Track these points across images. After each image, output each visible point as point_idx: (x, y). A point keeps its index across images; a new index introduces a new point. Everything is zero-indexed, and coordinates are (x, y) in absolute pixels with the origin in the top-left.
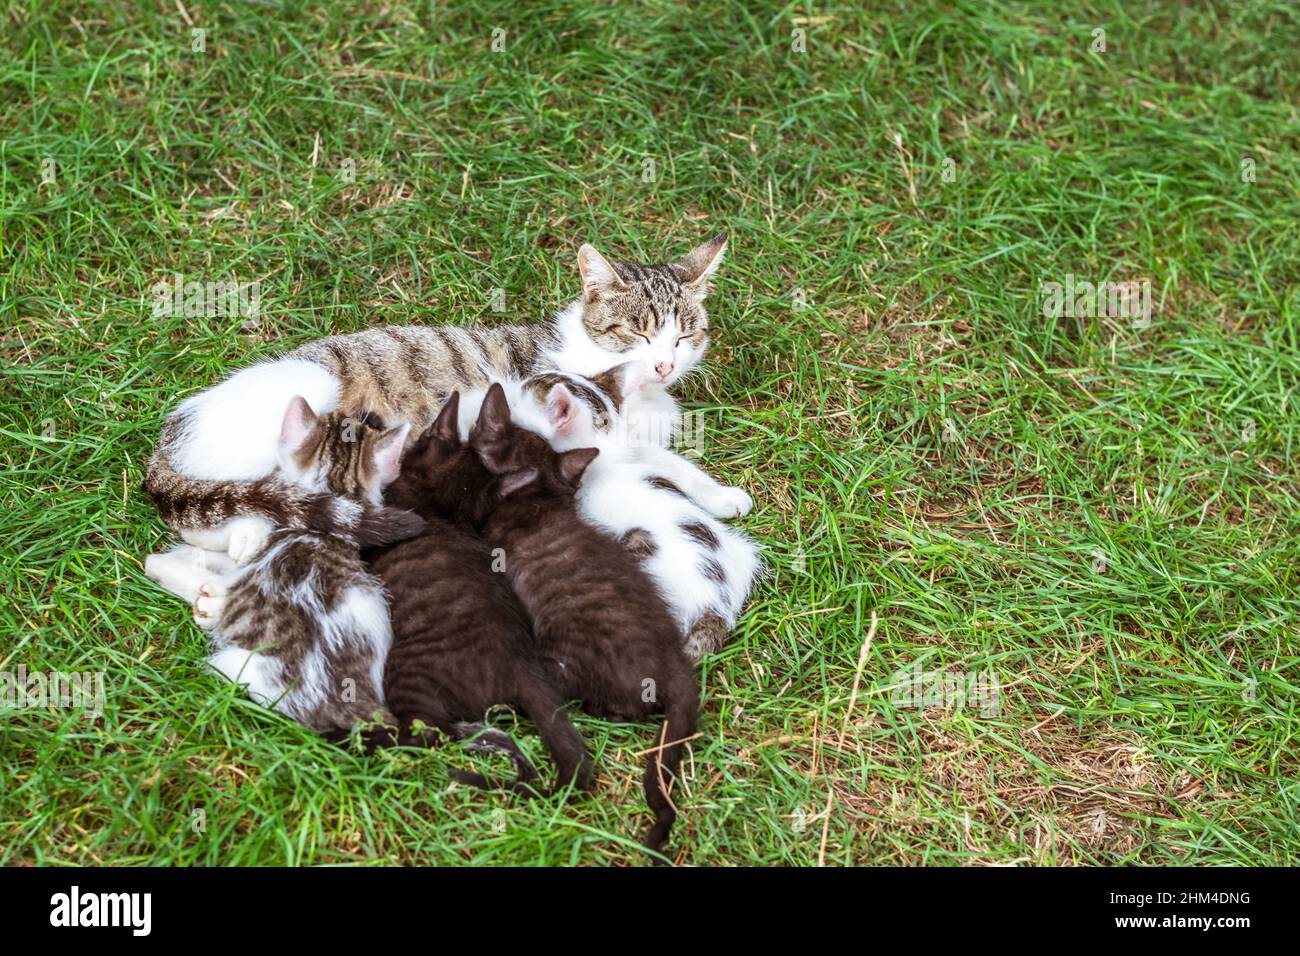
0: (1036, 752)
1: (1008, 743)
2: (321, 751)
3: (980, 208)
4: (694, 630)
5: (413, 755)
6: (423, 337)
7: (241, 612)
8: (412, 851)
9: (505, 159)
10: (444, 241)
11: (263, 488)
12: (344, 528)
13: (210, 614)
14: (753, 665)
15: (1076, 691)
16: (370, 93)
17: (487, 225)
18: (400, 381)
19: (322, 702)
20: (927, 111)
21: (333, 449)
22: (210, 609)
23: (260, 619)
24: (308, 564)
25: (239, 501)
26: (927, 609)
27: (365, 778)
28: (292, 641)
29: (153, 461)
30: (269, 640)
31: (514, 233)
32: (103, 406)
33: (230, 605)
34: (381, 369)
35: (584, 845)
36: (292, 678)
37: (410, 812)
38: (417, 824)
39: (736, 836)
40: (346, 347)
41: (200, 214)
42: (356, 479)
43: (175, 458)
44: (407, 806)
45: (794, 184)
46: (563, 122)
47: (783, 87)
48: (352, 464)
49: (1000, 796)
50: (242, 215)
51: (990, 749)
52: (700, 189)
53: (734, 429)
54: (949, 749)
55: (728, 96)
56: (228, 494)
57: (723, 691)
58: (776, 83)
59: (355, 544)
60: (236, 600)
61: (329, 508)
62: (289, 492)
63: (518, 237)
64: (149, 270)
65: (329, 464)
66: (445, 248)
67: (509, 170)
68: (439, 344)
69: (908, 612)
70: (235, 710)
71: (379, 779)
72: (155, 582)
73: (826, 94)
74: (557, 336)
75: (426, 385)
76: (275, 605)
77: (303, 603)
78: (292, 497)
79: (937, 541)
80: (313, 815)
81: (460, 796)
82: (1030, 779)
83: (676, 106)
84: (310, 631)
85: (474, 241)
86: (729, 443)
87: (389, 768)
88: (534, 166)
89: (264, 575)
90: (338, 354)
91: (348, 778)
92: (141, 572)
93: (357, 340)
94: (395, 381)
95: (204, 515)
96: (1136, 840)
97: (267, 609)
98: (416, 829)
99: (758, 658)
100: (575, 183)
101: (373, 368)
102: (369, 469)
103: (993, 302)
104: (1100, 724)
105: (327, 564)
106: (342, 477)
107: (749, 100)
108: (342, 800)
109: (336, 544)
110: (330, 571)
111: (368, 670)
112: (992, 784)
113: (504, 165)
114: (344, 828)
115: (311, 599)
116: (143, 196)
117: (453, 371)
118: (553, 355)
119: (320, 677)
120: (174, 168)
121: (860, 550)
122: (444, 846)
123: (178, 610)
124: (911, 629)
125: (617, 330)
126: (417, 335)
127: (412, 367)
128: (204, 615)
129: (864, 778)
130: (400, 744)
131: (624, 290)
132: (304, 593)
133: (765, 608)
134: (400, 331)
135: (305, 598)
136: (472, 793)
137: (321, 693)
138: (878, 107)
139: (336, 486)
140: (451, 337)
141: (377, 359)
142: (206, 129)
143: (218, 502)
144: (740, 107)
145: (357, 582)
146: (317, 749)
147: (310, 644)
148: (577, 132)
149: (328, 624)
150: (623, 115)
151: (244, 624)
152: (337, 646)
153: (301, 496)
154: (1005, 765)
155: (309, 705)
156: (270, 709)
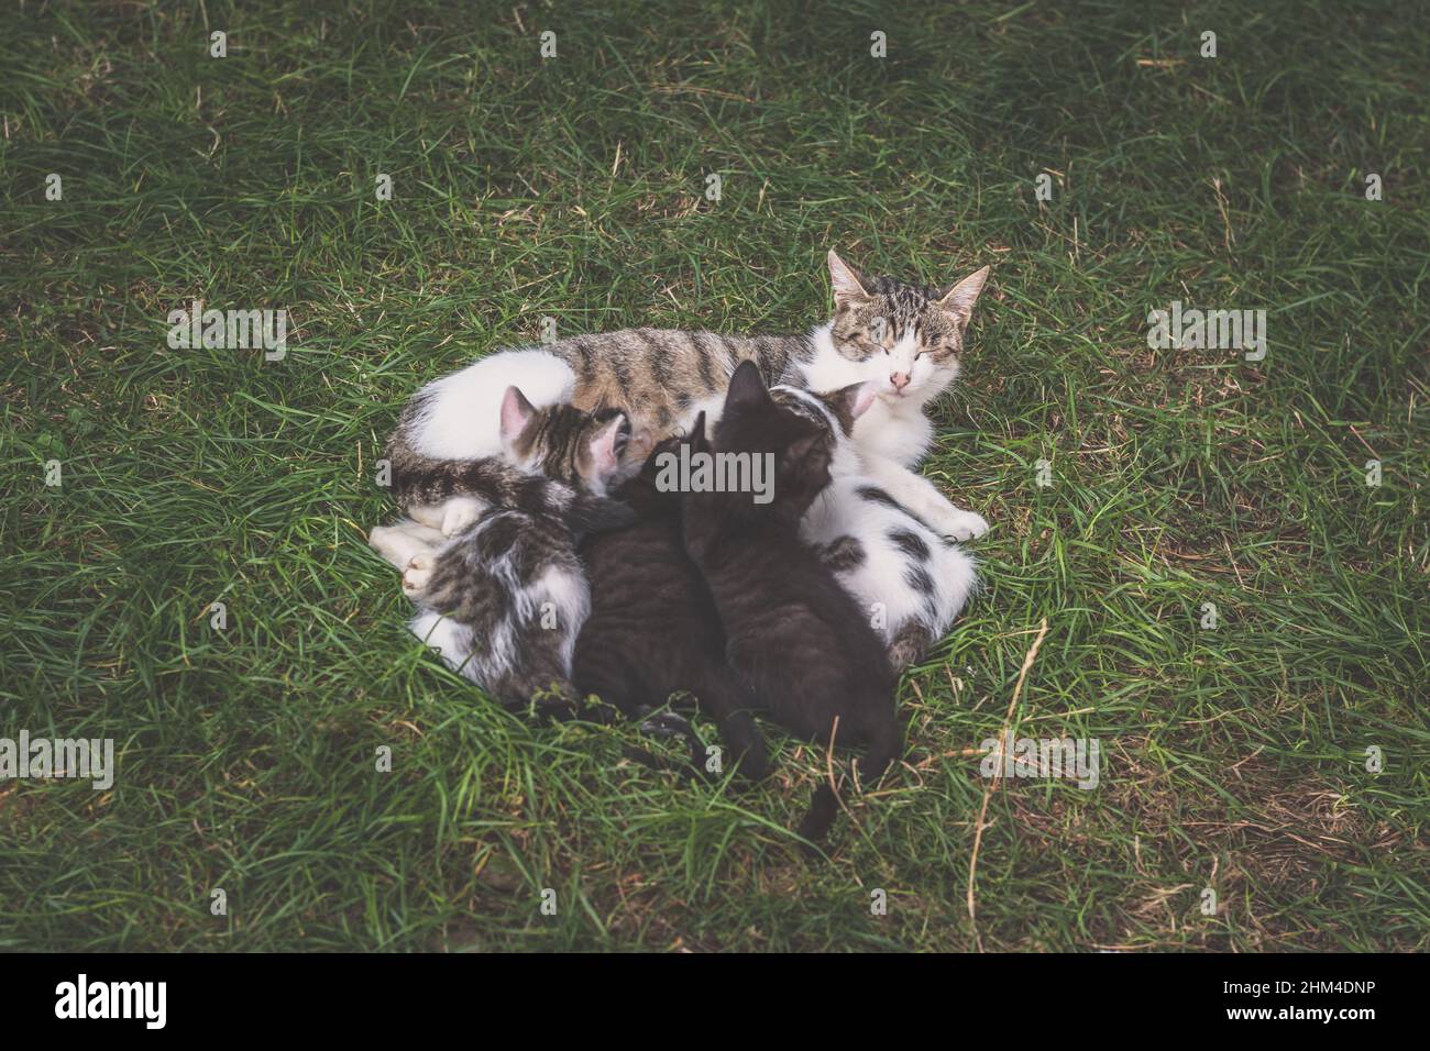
0: (1233, 790)
1: (1202, 777)
2: (495, 716)
3: (1298, 258)
4: (897, 639)
5: (590, 730)
6: (672, 340)
7: (444, 581)
8: (572, 819)
9: (811, 180)
10: (729, 255)
11: (481, 469)
12: (555, 510)
13: (416, 586)
14: (953, 679)
15: (1284, 733)
16: (690, 110)
17: (776, 241)
18: (643, 380)
19: (507, 671)
20: (1262, 159)
21: (551, 436)
22: (417, 578)
23: (460, 589)
24: (512, 539)
25: (457, 480)
26: (1145, 641)
27: (537, 745)
28: (486, 610)
29: (392, 439)
30: (464, 609)
31: (800, 251)
32: (361, 387)
33: (436, 575)
34: (623, 368)
35: (739, 829)
36: (481, 647)
37: (576, 783)
38: (581, 795)
39: (899, 837)
40: (592, 346)
41: (495, 215)
42: (572, 466)
43: (411, 436)
44: (575, 777)
45: (1106, 223)
46: (875, 148)
47: (1115, 127)
48: (569, 451)
49: (1185, 828)
50: (536, 219)
51: (1183, 782)
52: (1004, 223)
53: (987, 455)
54: (1140, 777)
55: (1056, 132)
56: (448, 472)
57: (917, 700)
58: (1109, 123)
59: (566, 527)
60: (443, 570)
61: (543, 491)
62: (504, 474)
63: (805, 254)
64: (433, 264)
65: (546, 451)
66: (730, 262)
67: (813, 191)
68: (689, 347)
69: (1128, 644)
70: (423, 672)
71: (550, 747)
72: (377, 552)
73: (1160, 136)
74: (809, 348)
75: (666, 386)
76: (475, 575)
77: (499, 575)
78: (507, 478)
79: (1174, 578)
80: (473, 777)
81: (630, 772)
82: (1220, 815)
83: (1000, 140)
84: (504, 602)
85: (761, 257)
86: (981, 467)
87: (560, 739)
88: (840, 189)
89: (469, 546)
90: (584, 352)
91: (518, 742)
92: (366, 543)
93: (606, 339)
94: (637, 380)
95: (425, 493)
96: (1320, 884)
97: (468, 579)
98: (580, 799)
99: (963, 674)
100: (878, 208)
101: (617, 366)
102: (585, 458)
103: (1291, 352)
104: (1306, 768)
105: (531, 540)
106: (558, 463)
107: (1077, 139)
108: (509, 764)
109: (544, 523)
110: (532, 547)
111: (557, 646)
112: (1178, 815)
113: (809, 186)
114: (509, 792)
115: (508, 572)
116: (441, 194)
117: (697, 374)
118: (802, 367)
119: (506, 646)
120: (479, 169)
121: (1090, 580)
122: (603, 818)
123: (390, 577)
124: (1128, 660)
125: (859, 339)
126: (668, 337)
127: (656, 367)
128: (411, 587)
129: (1047, 799)
130: (579, 718)
131: (869, 301)
132: (504, 565)
133: (977, 627)
134: (651, 332)
135: (502, 570)
136: (641, 771)
137: (506, 662)
138: (1211, 152)
139: (552, 471)
140: (702, 340)
141: (622, 358)
142: (517, 135)
143: (440, 480)
144: (1065, 144)
145: (555, 561)
146: (491, 713)
147: (502, 617)
148: (891, 159)
149: (520, 596)
150: (942, 146)
151: (446, 592)
152: (526, 619)
153: (515, 478)
154: (1197, 799)
155: (494, 673)
156: (456, 674)
